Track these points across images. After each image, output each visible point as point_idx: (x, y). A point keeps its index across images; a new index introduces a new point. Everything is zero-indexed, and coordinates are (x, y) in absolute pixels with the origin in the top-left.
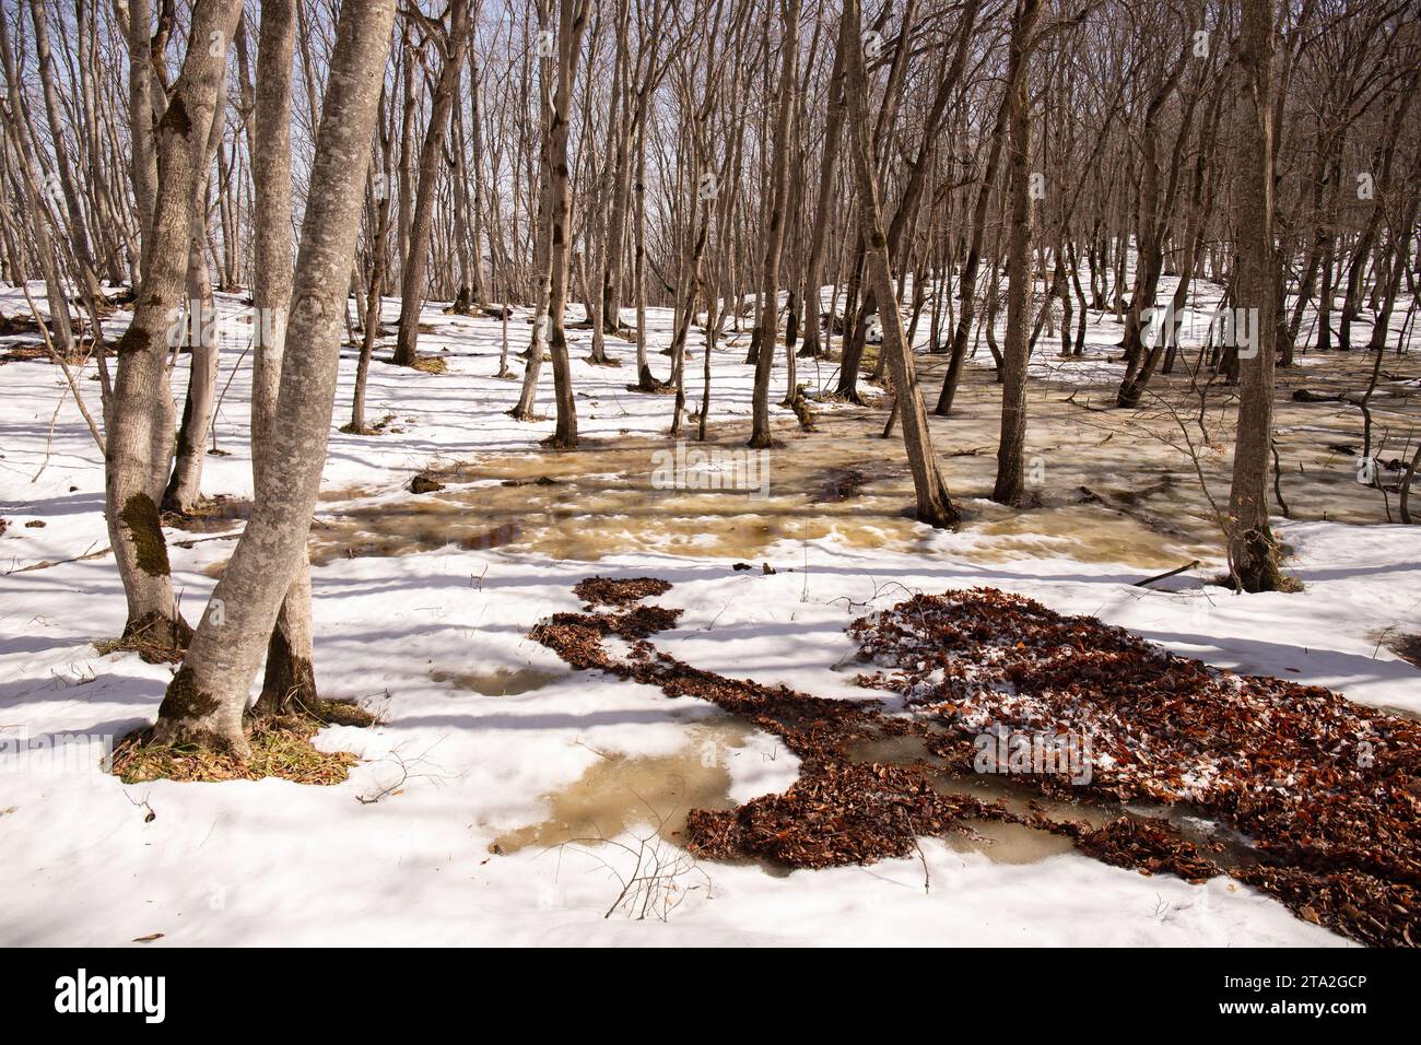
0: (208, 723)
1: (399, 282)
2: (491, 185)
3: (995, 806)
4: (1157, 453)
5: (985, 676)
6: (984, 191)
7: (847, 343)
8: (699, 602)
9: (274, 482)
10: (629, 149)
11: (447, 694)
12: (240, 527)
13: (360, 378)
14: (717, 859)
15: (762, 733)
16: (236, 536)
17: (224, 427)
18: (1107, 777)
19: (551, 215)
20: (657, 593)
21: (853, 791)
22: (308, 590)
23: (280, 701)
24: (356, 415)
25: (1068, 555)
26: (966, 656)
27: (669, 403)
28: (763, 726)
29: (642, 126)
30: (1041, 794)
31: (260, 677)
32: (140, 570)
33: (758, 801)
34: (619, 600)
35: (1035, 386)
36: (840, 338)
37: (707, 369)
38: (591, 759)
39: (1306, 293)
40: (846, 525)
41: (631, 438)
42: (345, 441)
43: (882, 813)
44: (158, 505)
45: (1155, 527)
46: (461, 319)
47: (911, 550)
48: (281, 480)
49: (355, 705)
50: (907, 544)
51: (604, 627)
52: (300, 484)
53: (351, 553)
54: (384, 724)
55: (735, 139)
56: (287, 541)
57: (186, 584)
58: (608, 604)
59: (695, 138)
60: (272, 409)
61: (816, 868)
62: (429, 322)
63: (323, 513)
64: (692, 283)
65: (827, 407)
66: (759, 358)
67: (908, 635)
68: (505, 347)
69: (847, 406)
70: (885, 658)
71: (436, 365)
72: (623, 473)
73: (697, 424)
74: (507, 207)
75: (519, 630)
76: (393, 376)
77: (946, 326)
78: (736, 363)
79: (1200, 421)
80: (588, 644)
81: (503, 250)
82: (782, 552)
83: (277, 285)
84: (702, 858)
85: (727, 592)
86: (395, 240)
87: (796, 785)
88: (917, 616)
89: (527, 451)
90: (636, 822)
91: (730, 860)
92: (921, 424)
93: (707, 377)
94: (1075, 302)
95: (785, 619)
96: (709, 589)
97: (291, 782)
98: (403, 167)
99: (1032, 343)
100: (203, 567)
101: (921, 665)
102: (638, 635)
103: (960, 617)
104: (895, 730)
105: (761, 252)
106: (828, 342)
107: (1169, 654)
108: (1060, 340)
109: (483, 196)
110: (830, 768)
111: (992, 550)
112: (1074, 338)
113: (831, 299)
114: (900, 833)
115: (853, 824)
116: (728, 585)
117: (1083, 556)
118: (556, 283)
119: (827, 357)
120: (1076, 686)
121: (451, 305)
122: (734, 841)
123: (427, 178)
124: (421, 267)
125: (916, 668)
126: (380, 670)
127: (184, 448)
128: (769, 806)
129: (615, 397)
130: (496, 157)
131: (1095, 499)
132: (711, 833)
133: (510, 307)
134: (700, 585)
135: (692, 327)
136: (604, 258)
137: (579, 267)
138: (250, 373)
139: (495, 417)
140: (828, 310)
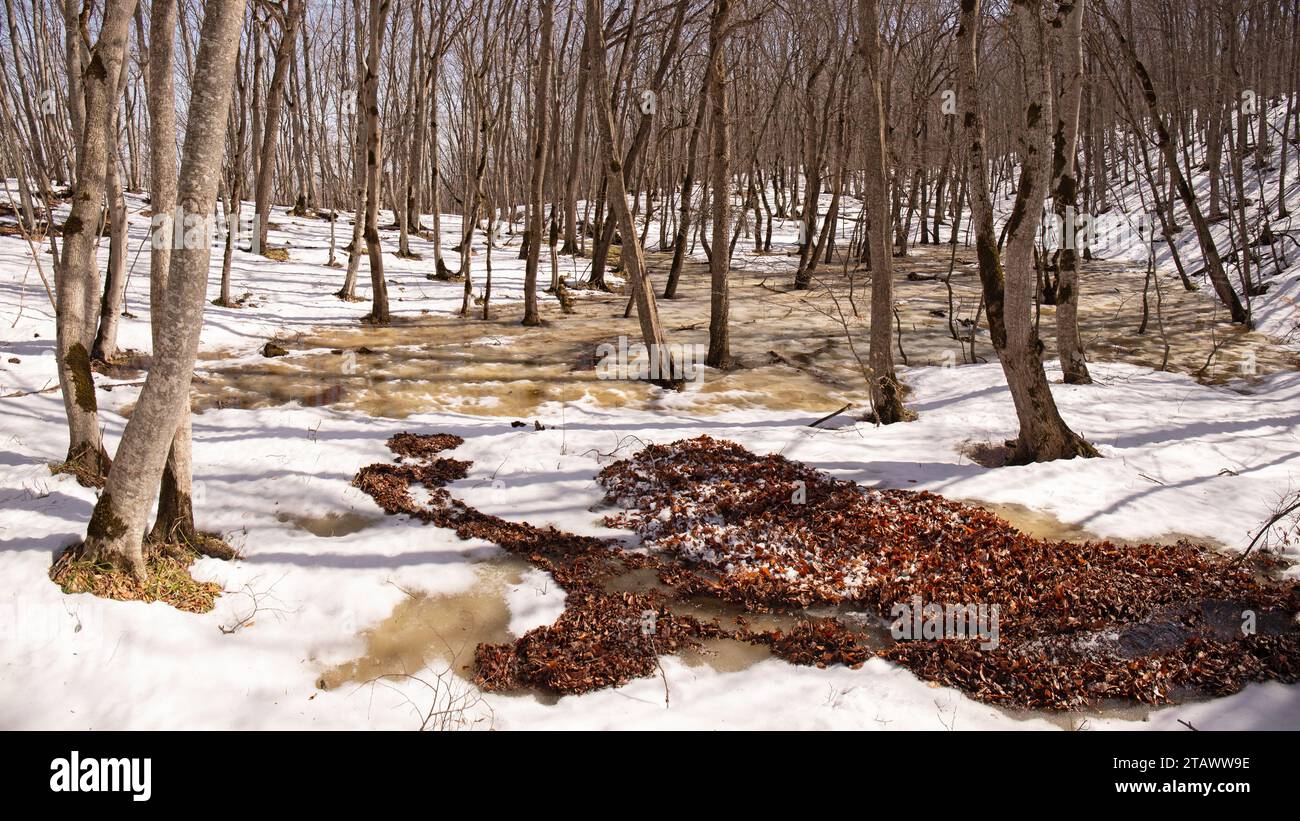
0: (118, 545)
1: (253, 190)
2: (320, 120)
3: (711, 625)
4: (821, 322)
5: (703, 512)
6: (695, 133)
7: (596, 244)
8: (485, 454)
9: (166, 341)
10: (425, 96)
11: (289, 534)
12: (143, 377)
13: (226, 263)
14: (499, 691)
15: (535, 570)
16: (140, 384)
17: (132, 295)
18: (792, 588)
19: (366, 142)
20: (452, 447)
21: (608, 619)
22: (189, 433)
23: (168, 532)
24: (224, 292)
25: (763, 406)
26: (687, 495)
27: (459, 289)
28: (536, 563)
29: (434, 80)
30: (746, 610)
31: (155, 508)
32: (78, 406)
33: (533, 633)
34: (422, 453)
35: (735, 274)
36: (591, 240)
37: (488, 263)
38: (398, 597)
39: (912, 206)
40: (595, 389)
41: (430, 317)
42: (216, 312)
43: (631, 637)
44: (89, 354)
45: (821, 379)
46: (300, 220)
47: (646, 408)
48: (172, 340)
49: (221, 539)
50: (644, 403)
51: (410, 476)
52: (185, 344)
53: (220, 404)
54: (241, 559)
55: (506, 91)
56: (176, 391)
57: (107, 421)
58: (414, 456)
59: (475, 90)
60: (165, 283)
61: (579, 693)
62: (275, 221)
63: (200, 370)
64: (476, 196)
65: (583, 293)
66: (529, 254)
67: (643, 480)
68: (333, 242)
69: (597, 293)
70: (626, 501)
71: (281, 254)
72: (425, 345)
73: (481, 306)
74: (333, 137)
75: (344, 477)
76: (250, 262)
77: (672, 230)
78: (512, 259)
79: (850, 298)
80: (397, 492)
81: (330, 168)
82: (549, 412)
83: (167, 189)
84: (486, 690)
85: (506, 446)
86: (250, 159)
87: (562, 617)
88: (650, 463)
89: (350, 326)
90: (434, 657)
91: (510, 691)
92: (651, 307)
93: (489, 269)
94: (764, 212)
95: (552, 468)
96: (493, 443)
97: (173, 608)
98: (255, 105)
99: (734, 242)
100: (118, 407)
101: (653, 506)
102: (437, 484)
103: (682, 462)
104: (633, 564)
105: (528, 174)
106: (582, 243)
107: (833, 480)
108: (754, 240)
109: (314, 128)
110: (590, 599)
111: (707, 405)
112: (764, 238)
113: (583, 210)
114: (646, 654)
115: (608, 649)
116: (507, 440)
117: (774, 406)
118: (371, 194)
119: (581, 254)
120: (768, 514)
121: (291, 208)
122: (513, 673)
123: (272, 115)
124: (269, 179)
125: (649, 508)
126: (240, 508)
127: (106, 311)
128: (541, 638)
129: (418, 284)
130: (324, 100)
131: (780, 360)
132: (494, 666)
133: (336, 211)
134: (486, 439)
135: (476, 230)
136: (407, 177)
137: (389, 182)
138: (149, 255)
139: (326, 297)
140: (582, 219)
